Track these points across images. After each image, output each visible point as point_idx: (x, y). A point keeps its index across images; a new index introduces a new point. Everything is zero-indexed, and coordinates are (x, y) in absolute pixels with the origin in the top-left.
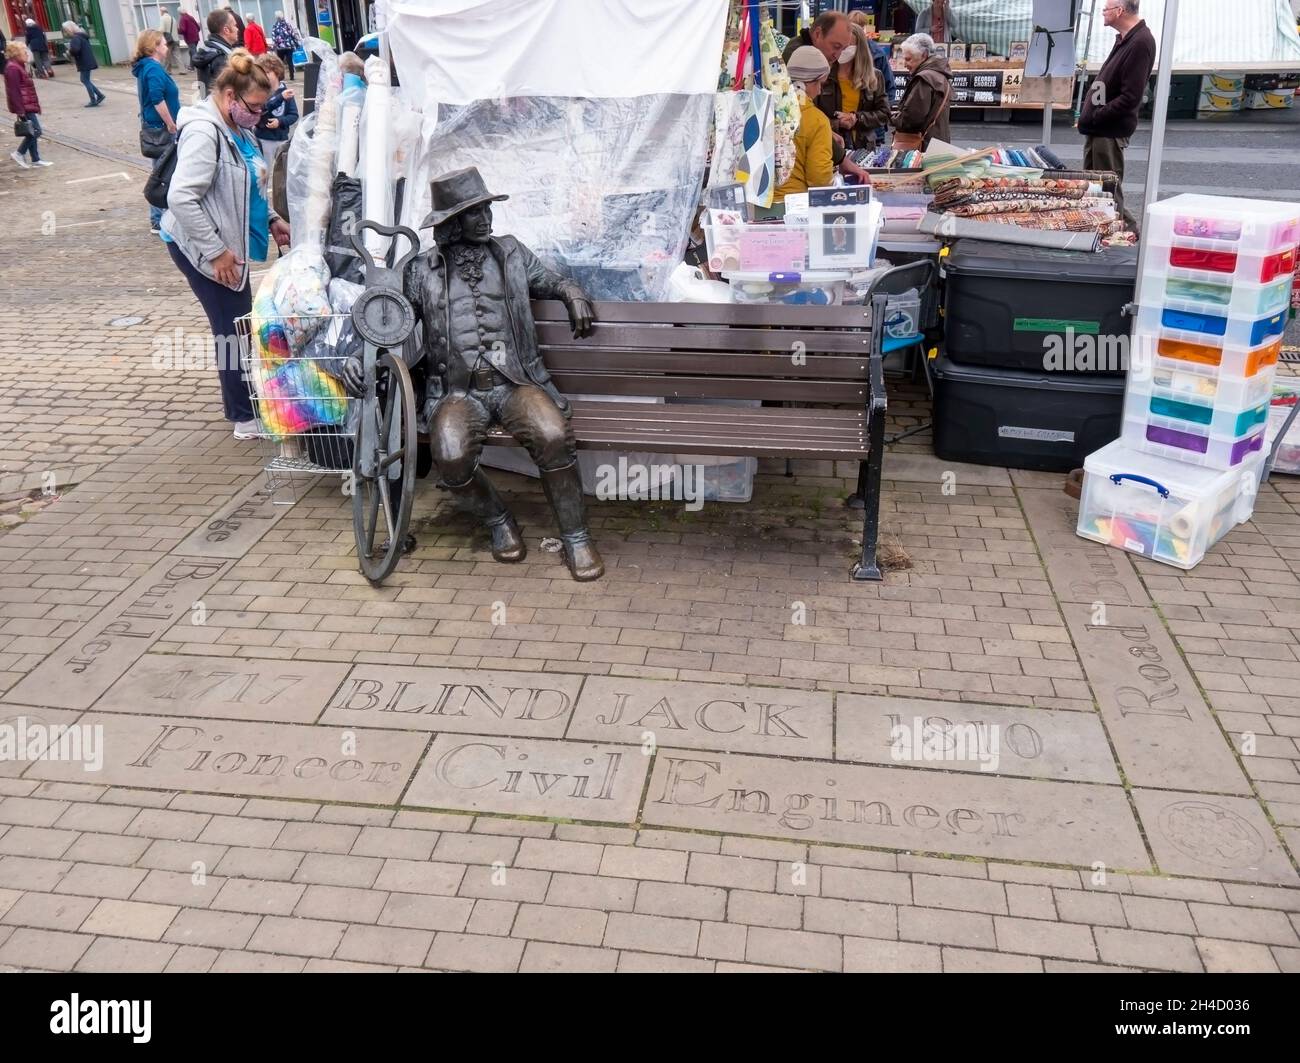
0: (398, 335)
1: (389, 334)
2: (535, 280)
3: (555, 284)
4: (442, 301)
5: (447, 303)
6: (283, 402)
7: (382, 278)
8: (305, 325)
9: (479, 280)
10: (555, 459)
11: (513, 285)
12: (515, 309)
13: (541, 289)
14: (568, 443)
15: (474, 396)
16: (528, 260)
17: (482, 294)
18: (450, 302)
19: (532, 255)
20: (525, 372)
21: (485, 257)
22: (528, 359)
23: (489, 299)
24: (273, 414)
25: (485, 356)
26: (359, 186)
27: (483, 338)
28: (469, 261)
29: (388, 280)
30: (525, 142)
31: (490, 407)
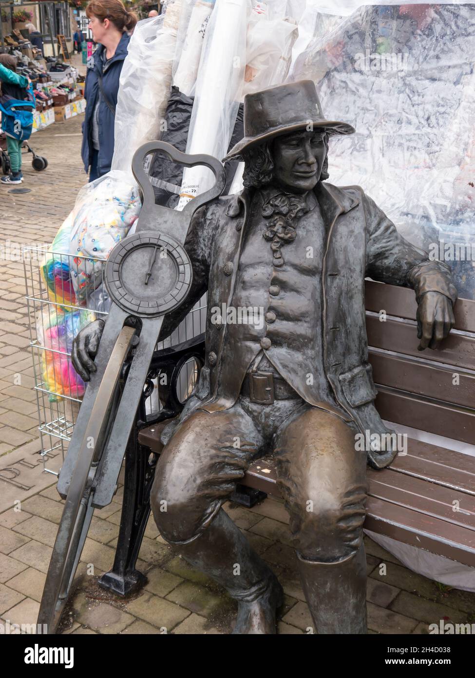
0: (161, 301)
1: (148, 299)
2: (380, 255)
3: (411, 266)
4: (230, 264)
5: (235, 269)
6: (60, 356)
7: (160, 220)
8: (89, 267)
9: (287, 242)
10: (318, 546)
11: (341, 257)
12: (334, 293)
13: (388, 268)
14: (342, 524)
15: (243, 408)
16: (373, 225)
17: (284, 263)
18: (240, 268)
19: (383, 218)
20: (330, 387)
21: (306, 212)
22: (339, 368)
23: (295, 272)
24: (50, 368)
25: (268, 353)
26: (191, 105)
27: (271, 327)
28: (279, 213)
29: (169, 224)
30: (416, 67)
31: (263, 429)
